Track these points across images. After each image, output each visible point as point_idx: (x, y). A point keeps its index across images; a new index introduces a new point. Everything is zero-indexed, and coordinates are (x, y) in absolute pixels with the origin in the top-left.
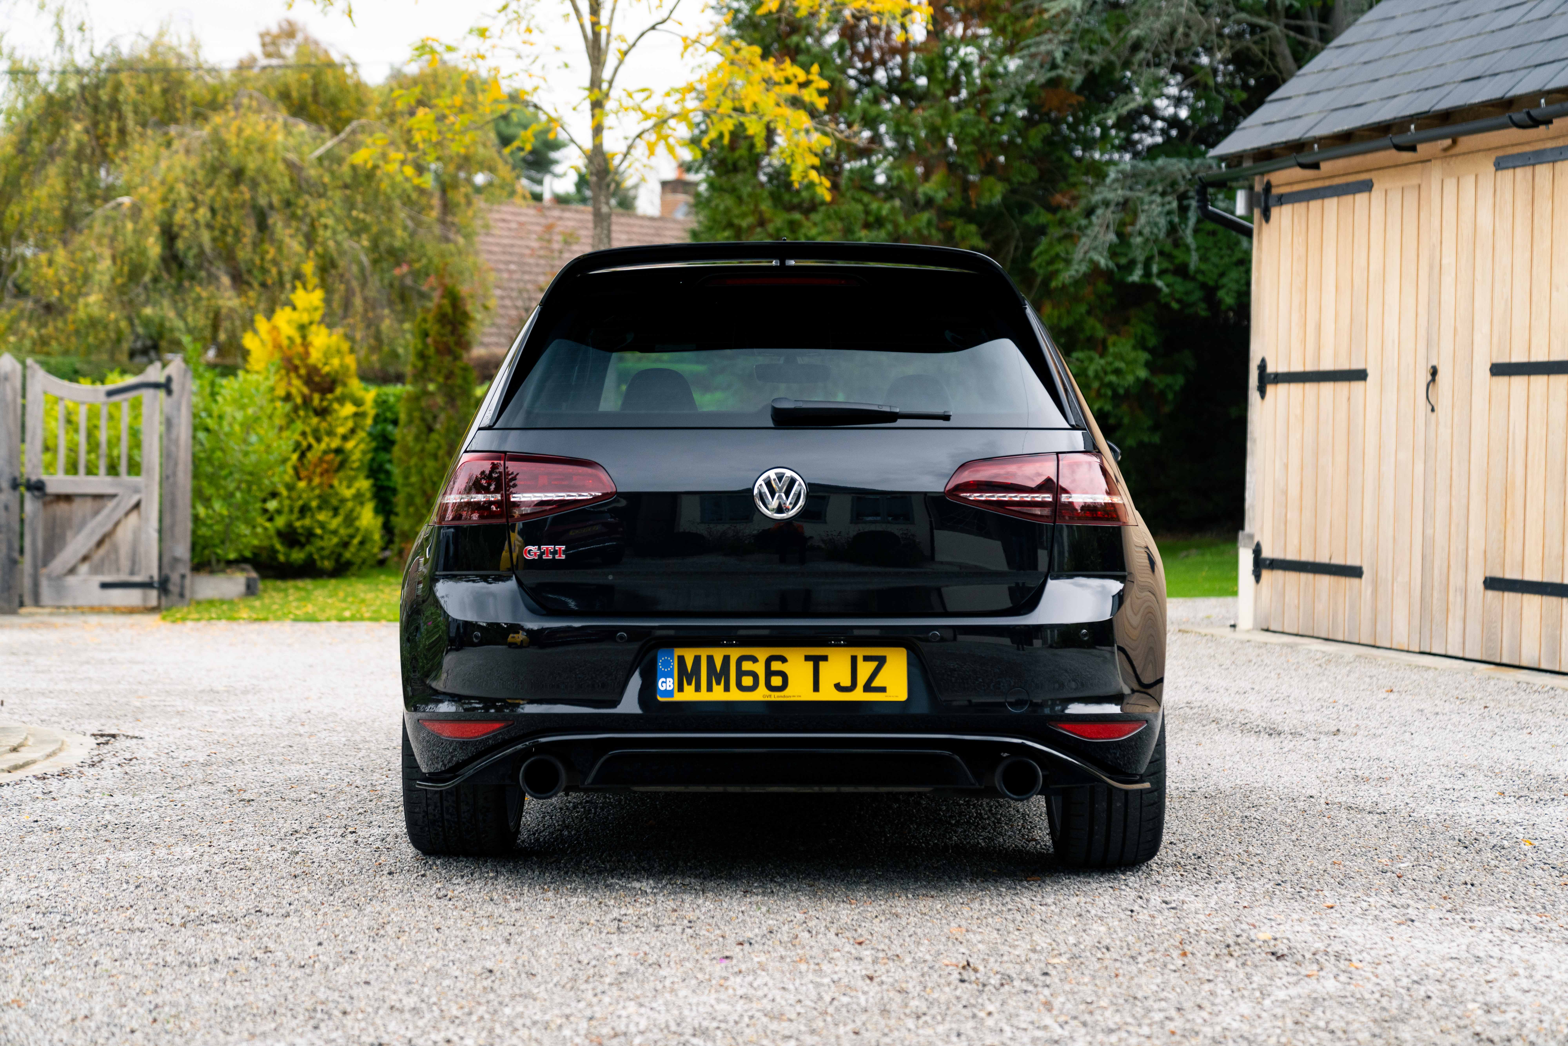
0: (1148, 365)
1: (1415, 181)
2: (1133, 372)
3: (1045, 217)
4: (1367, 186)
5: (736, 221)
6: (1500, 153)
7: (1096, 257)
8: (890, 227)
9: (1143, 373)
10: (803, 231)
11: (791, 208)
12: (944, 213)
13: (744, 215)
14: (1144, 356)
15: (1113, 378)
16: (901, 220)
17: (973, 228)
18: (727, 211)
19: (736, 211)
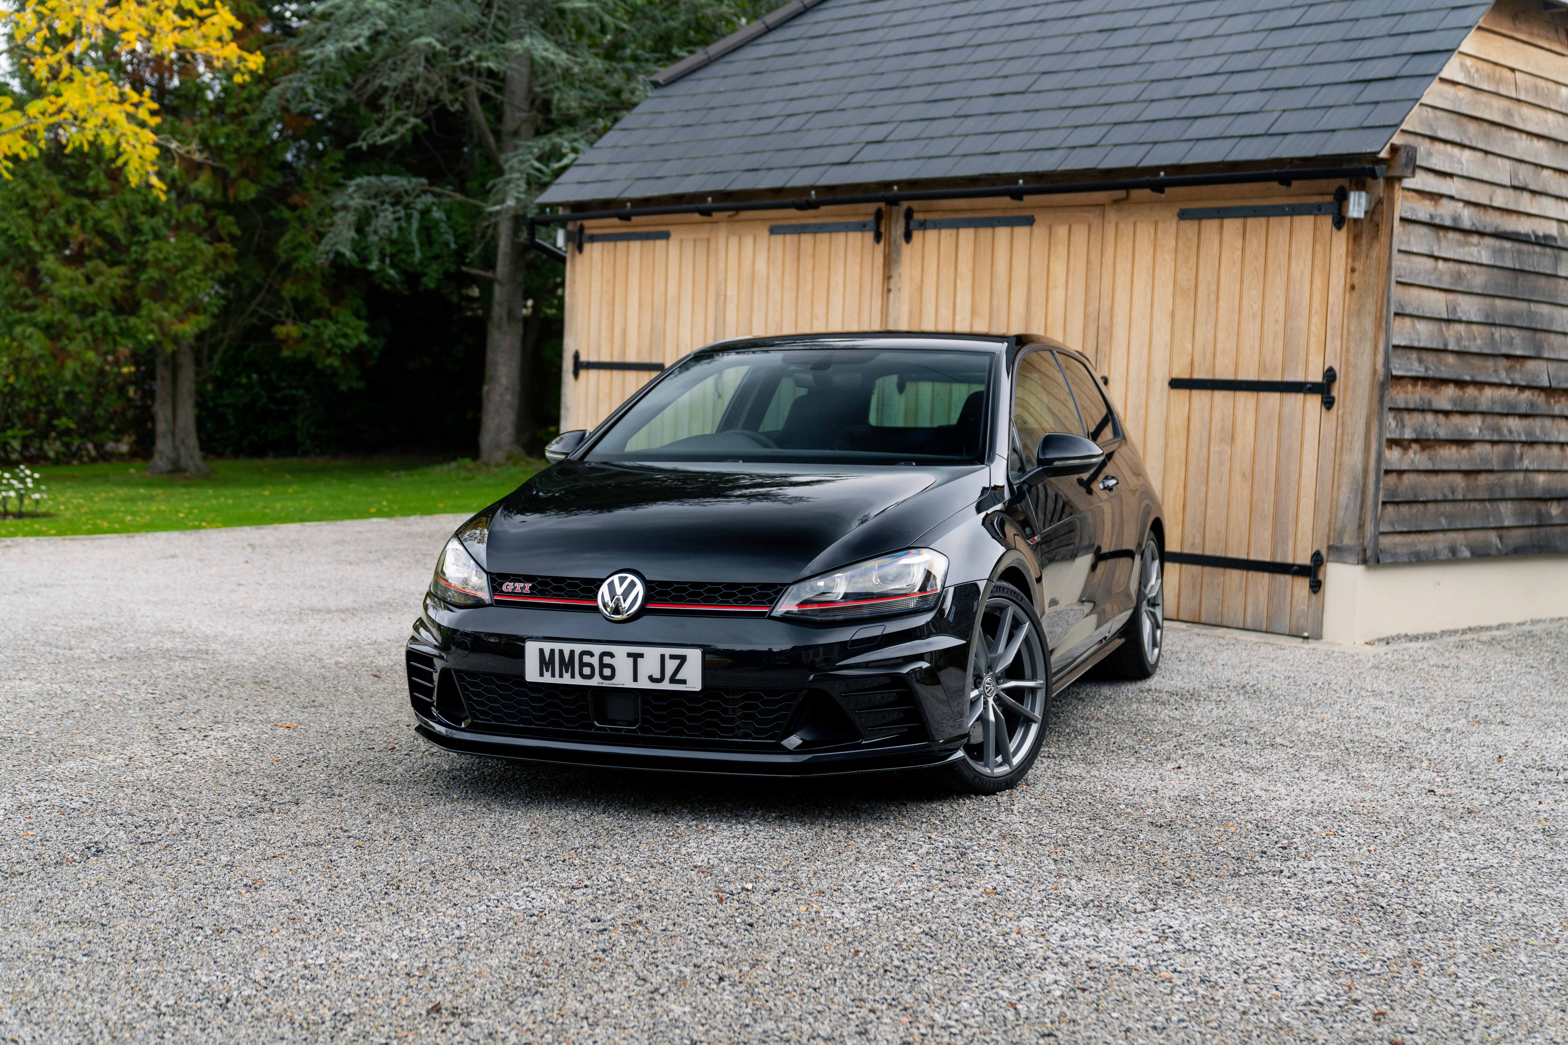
0: (367, 331)
1: (705, 235)
2: (357, 336)
3: (287, 214)
4: (666, 236)
5: (32, 203)
6: (774, 223)
7: (342, 250)
8: (165, 215)
9: (364, 338)
10: (90, 214)
11: (79, 194)
12: (208, 206)
13: (39, 198)
14: (364, 324)
15: (343, 341)
16: (175, 209)
17: (231, 218)
18: (24, 193)
19: (31, 194)
